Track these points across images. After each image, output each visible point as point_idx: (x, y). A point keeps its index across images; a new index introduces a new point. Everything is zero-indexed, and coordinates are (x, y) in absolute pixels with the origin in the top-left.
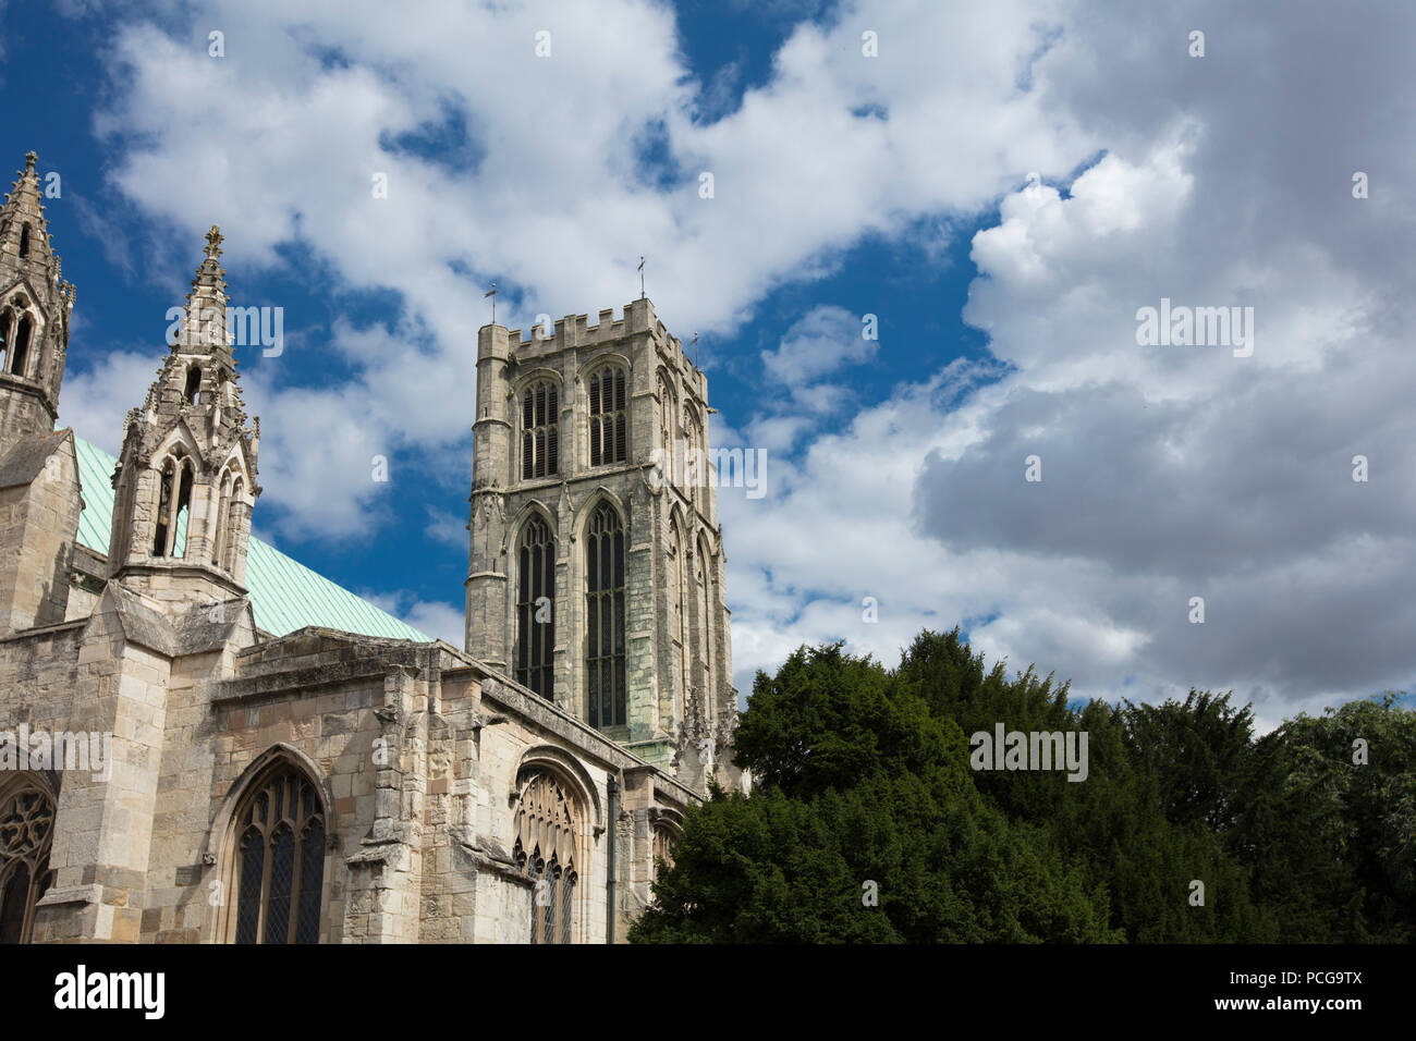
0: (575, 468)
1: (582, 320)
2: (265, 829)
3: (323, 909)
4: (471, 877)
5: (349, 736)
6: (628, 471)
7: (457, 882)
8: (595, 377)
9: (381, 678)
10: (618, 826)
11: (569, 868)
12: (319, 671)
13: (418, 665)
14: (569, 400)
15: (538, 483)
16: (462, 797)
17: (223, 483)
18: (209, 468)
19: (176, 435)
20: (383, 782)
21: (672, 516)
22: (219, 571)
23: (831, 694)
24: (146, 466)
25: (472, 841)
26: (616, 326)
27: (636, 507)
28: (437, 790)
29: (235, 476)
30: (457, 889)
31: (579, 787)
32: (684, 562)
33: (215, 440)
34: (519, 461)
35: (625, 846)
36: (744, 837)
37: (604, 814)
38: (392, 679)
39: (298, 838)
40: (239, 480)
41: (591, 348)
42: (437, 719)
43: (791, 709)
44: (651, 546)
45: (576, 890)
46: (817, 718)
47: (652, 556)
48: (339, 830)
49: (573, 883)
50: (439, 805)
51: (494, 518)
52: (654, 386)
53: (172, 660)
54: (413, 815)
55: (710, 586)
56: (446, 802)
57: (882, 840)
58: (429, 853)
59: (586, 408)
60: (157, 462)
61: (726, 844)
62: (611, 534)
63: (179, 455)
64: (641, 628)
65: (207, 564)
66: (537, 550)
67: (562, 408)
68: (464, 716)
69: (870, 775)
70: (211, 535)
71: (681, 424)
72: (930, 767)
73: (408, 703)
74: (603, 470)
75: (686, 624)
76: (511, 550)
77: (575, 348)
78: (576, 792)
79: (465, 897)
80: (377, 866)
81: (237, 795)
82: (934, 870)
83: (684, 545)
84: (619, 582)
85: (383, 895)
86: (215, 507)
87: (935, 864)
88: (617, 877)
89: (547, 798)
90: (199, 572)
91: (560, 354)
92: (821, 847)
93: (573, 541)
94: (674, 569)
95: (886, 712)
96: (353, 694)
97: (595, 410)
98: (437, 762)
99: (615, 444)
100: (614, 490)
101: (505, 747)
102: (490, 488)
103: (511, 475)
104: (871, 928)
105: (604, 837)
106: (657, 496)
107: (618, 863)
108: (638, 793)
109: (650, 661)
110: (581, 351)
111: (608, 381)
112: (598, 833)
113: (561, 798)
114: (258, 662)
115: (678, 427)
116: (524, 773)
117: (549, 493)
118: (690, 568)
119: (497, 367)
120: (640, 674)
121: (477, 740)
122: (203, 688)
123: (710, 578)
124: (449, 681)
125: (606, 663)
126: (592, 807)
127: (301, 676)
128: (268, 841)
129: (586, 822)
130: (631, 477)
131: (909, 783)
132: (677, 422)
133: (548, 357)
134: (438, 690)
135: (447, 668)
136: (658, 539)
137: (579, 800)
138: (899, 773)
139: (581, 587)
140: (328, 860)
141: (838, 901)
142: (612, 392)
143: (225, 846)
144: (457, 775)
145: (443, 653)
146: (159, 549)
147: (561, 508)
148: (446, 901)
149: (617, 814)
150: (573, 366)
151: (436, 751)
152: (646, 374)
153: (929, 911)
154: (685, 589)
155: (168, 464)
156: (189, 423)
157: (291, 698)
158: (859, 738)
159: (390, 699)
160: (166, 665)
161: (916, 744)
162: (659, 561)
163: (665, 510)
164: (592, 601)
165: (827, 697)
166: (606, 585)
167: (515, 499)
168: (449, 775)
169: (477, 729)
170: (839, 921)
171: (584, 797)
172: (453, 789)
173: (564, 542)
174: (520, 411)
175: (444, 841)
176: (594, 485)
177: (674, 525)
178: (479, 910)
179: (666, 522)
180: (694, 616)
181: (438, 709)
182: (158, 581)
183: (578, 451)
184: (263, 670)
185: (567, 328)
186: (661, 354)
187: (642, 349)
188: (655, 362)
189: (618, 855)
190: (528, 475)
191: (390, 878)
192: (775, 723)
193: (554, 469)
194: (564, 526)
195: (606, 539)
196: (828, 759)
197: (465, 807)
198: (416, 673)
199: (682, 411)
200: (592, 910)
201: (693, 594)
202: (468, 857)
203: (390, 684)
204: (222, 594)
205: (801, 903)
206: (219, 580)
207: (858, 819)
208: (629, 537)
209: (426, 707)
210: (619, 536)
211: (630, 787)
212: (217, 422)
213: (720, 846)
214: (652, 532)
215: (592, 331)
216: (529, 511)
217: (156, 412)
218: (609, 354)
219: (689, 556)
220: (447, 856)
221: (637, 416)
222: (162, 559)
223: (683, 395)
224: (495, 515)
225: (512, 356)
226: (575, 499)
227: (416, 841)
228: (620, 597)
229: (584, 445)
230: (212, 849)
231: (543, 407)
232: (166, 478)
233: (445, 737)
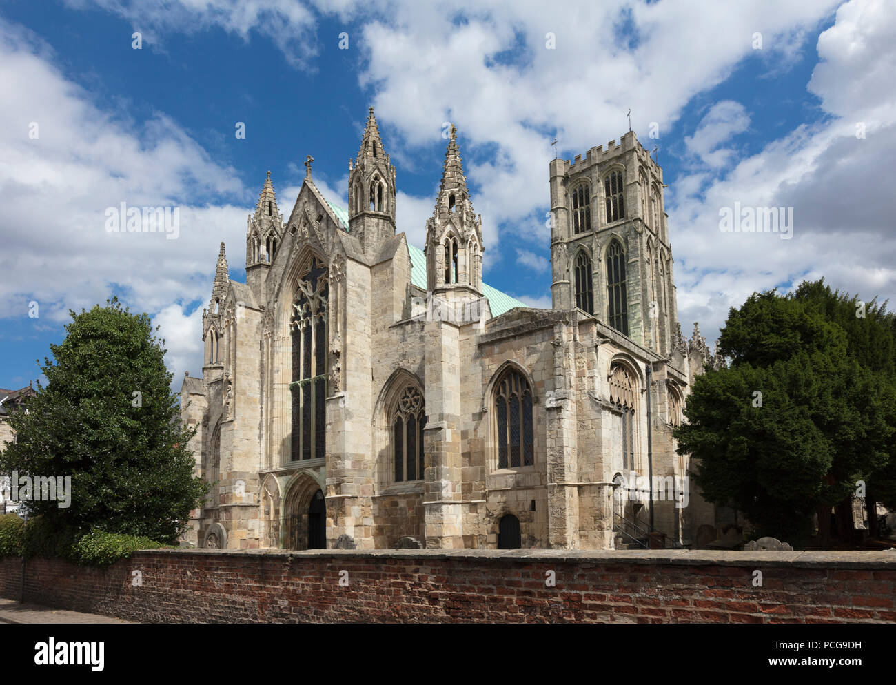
0: (600, 225)
1: (600, 149)
2: (506, 396)
3: (534, 428)
4: (599, 412)
5: (539, 354)
6: (626, 223)
7: (593, 415)
8: (607, 177)
9: (552, 327)
10: (651, 387)
11: (631, 408)
12: (523, 327)
13: (567, 320)
14: (595, 191)
15: (582, 235)
16: (592, 377)
17: (470, 247)
18: (464, 241)
19: (449, 228)
20: (557, 373)
21: (648, 243)
22: (472, 287)
23: (772, 315)
24: (438, 244)
25: (597, 397)
26: (617, 148)
27: (630, 240)
28: (581, 375)
29: (474, 243)
30: (592, 418)
31: (634, 371)
32: (654, 265)
33: (465, 227)
34: (572, 226)
35: (655, 397)
36: (733, 387)
37: (645, 383)
38: (557, 327)
39: (520, 399)
40: (476, 245)
41: (605, 162)
42: (578, 343)
43: (752, 325)
44: (639, 259)
45: (634, 417)
46: (766, 327)
47: (639, 264)
48: (538, 395)
49: (633, 414)
50: (582, 381)
51: (562, 255)
52: (637, 177)
53: (459, 328)
54: (571, 387)
55: (666, 276)
56: (585, 380)
57: (808, 384)
58: (579, 403)
59: (603, 194)
60: (442, 241)
61: (724, 391)
62: (618, 256)
63: (451, 237)
64: (635, 299)
65: (468, 285)
66: (583, 268)
67: (592, 196)
68: (590, 341)
69: (796, 353)
70: (468, 272)
71: (651, 195)
72: (828, 348)
73: (565, 337)
74: (613, 224)
75: (655, 295)
76: (571, 269)
77: (595, 165)
78: (632, 373)
79: (597, 421)
80: (559, 409)
81: (493, 382)
82: (836, 398)
83: (653, 257)
84: (623, 278)
85: (562, 421)
86: (468, 258)
87: (837, 394)
88: (652, 411)
89: (621, 376)
90: (465, 288)
91: (590, 169)
92: (775, 390)
93: (600, 261)
94: (650, 269)
95: (806, 321)
96: (539, 336)
97: (608, 195)
98: (579, 363)
99: (618, 211)
100: (619, 234)
101: (606, 354)
102: (560, 241)
103: (569, 233)
104: (804, 427)
105: (645, 393)
106: (641, 234)
107: (652, 404)
108: (660, 373)
109: (640, 314)
110: (599, 165)
111: (613, 179)
112: (643, 391)
113: (627, 377)
114: (494, 326)
115: (649, 197)
116: (613, 365)
117: (588, 239)
118: (657, 267)
119: (559, 180)
120: (635, 321)
121: (596, 352)
122: (474, 340)
123: (666, 272)
124: (582, 326)
125: (618, 318)
126: (640, 380)
127: (515, 330)
128: (507, 401)
129: (638, 386)
130: (627, 225)
131: (818, 356)
132: (648, 194)
133: (584, 171)
134: (577, 330)
135: (580, 320)
136: (642, 255)
137: (634, 377)
138: (813, 352)
139: (605, 283)
140: (534, 408)
141: (786, 414)
142: (616, 184)
143: (490, 404)
144: (589, 368)
145: (578, 313)
146: (448, 281)
147: (594, 246)
148: (588, 423)
149: (651, 382)
150: (596, 174)
151: (578, 358)
152: (634, 172)
153: (835, 417)
154: (655, 278)
155: (447, 241)
156: (453, 221)
157: (511, 340)
158: (790, 335)
159: (557, 336)
160: (457, 330)
161: (822, 336)
162: (643, 266)
163: (645, 240)
164: (610, 289)
165: (771, 317)
166: (617, 281)
167: (572, 244)
168: (585, 368)
169: (596, 347)
170: (787, 424)
171: (636, 375)
172: (587, 374)
173: (596, 262)
174: (571, 201)
175: (585, 397)
176: (609, 232)
177: (648, 247)
178: (603, 426)
179: (645, 246)
180: (659, 291)
181: (578, 339)
182: (449, 294)
183: (600, 217)
184: (497, 329)
185: (592, 154)
186: (640, 160)
187: (631, 158)
188: (637, 164)
189: (652, 401)
190: (577, 232)
191: (565, 414)
192: (743, 332)
193: (589, 227)
194: (595, 254)
195: (616, 258)
196: (773, 347)
197: (593, 382)
198: (567, 323)
199: (650, 187)
200: (642, 425)
201: (658, 280)
202: (598, 403)
203: (556, 329)
204: (475, 298)
205: (767, 416)
206: (473, 291)
207: (796, 374)
208: (627, 256)
209: (572, 339)
210: (622, 256)
211: (656, 370)
212: (465, 219)
213: (720, 392)
214: (639, 252)
215: (605, 154)
216: (578, 249)
217: (439, 218)
218: (614, 164)
219: (656, 262)
220: (587, 404)
221: (629, 194)
222: (449, 285)
223: (651, 180)
224: (563, 253)
225: (566, 174)
226: (600, 241)
227: (573, 398)
228: (624, 286)
229: (603, 213)
230: (485, 406)
231: (582, 197)
232: (447, 248)
233: (582, 351)
